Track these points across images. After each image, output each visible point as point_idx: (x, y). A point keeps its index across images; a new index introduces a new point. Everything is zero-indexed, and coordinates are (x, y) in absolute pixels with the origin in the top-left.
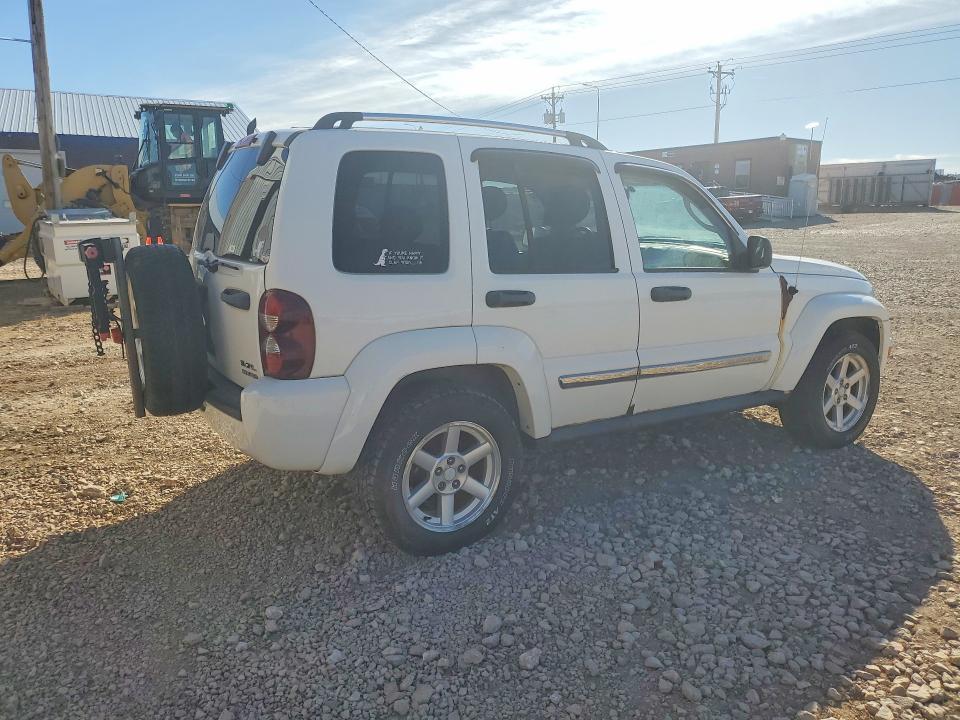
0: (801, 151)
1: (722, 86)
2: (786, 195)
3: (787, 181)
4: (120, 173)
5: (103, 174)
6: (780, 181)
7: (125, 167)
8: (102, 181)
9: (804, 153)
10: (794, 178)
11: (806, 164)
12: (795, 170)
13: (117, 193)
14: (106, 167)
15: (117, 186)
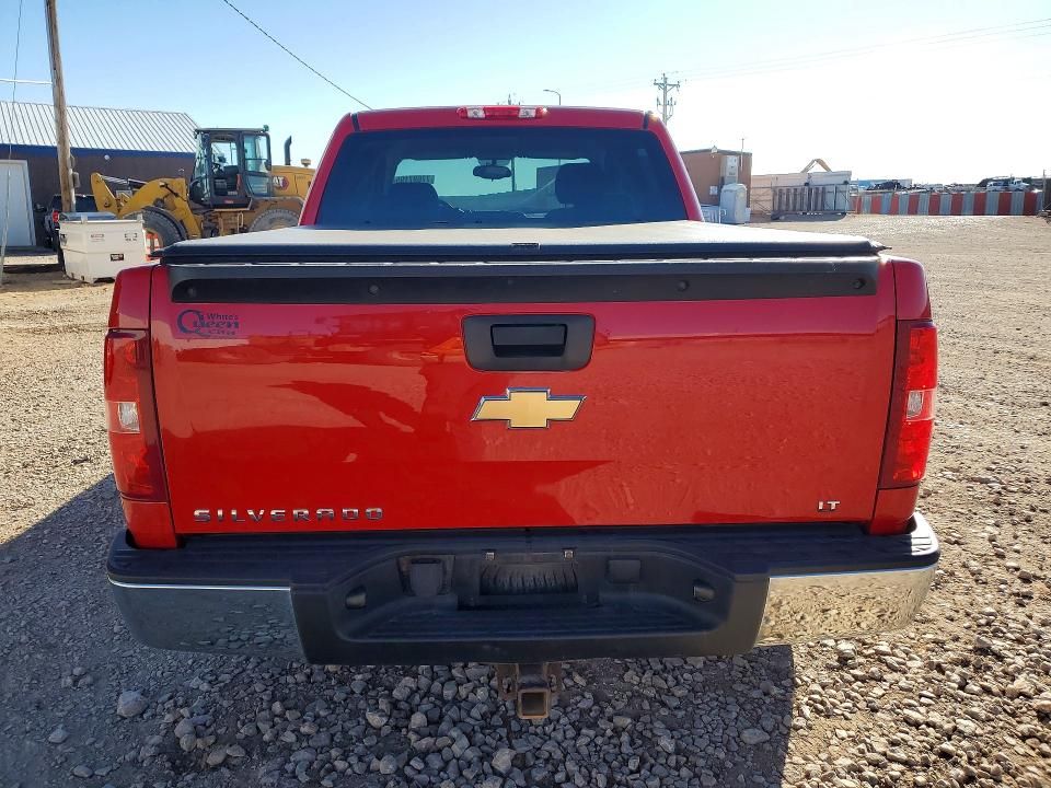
0: (732, 162)
1: (668, 98)
2: (718, 205)
3: (719, 191)
4: (180, 184)
5: (166, 186)
6: (713, 190)
7: (183, 180)
8: (166, 191)
9: (736, 164)
10: (725, 188)
11: (737, 175)
12: (726, 179)
13: (177, 201)
14: (167, 180)
15: (177, 195)
